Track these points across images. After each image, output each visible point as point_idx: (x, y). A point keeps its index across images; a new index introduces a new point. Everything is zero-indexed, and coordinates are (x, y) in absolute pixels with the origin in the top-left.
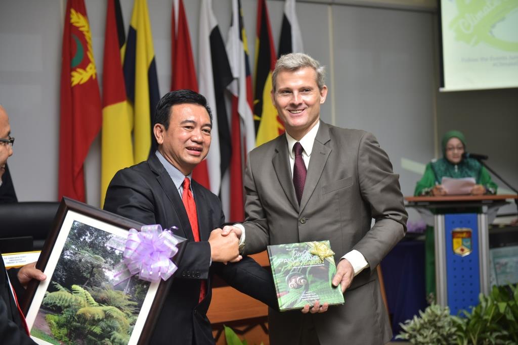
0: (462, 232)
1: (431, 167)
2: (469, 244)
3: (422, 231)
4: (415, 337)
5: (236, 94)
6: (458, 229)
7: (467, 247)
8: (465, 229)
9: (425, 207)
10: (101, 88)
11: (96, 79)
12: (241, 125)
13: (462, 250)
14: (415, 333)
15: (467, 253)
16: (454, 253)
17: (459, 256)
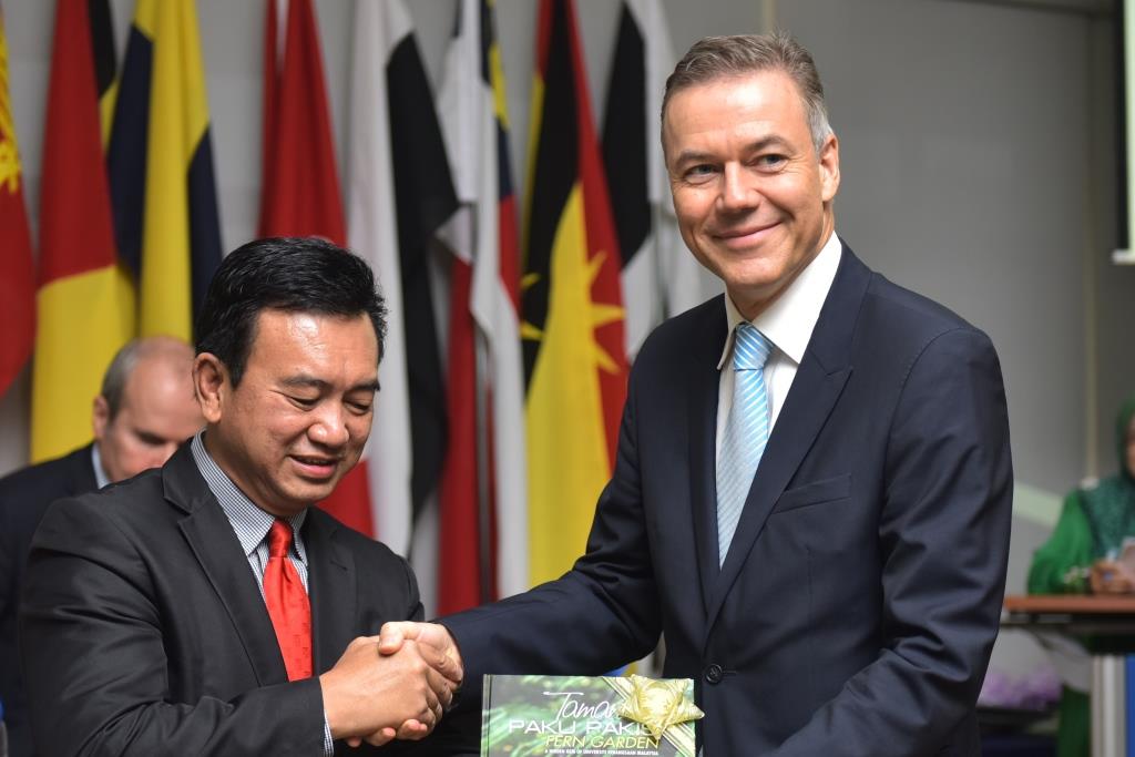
1: (1080, 503)
3: (1041, 706)
5: (464, 253)
9: (1060, 629)
10: (34, 226)
11: (20, 192)
12: (481, 355)
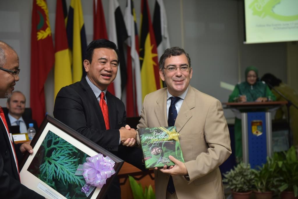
0: (257, 123)
1: (237, 87)
2: (261, 129)
4: (231, 181)
6: (255, 121)
7: (260, 131)
8: (258, 121)
13: (257, 132)
14: (231, 179)
15: (260, 134)
16: (252, 134)
17: (255, 136)
